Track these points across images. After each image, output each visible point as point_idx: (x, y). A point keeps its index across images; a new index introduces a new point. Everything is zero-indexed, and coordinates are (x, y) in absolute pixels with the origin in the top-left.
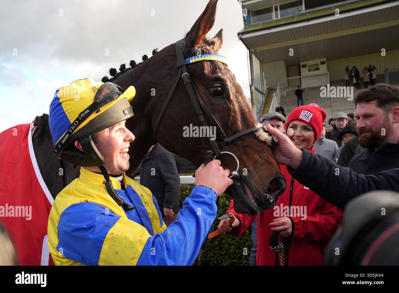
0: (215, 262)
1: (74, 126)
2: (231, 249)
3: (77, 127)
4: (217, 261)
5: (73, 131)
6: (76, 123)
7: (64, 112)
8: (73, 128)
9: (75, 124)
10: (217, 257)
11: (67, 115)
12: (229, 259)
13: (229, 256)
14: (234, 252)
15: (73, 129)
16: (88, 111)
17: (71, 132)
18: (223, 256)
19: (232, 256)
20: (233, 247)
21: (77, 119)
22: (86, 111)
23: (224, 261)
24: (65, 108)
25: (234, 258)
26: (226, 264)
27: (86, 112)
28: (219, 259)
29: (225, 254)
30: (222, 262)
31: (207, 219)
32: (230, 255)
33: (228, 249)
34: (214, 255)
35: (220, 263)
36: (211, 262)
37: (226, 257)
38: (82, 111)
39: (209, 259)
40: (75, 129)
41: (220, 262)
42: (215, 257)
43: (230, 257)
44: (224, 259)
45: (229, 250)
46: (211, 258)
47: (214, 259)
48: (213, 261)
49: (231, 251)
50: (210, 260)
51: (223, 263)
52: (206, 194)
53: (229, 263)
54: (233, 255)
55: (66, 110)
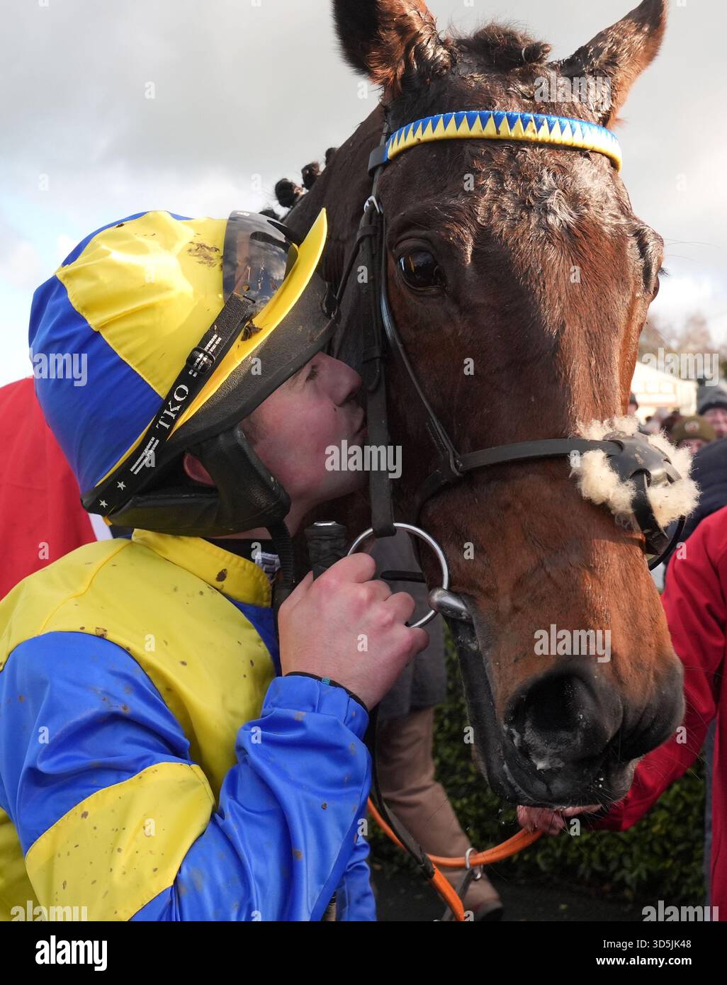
0: (597, 866)
1: (175, 403)
2: (654, 822)
3: (185, 405)
4: (604, 860)
5: (172, 422)
6: (181, 393)
7: (121, 363)
8: (173, 412)
9: (176, 397)
10: (603, 849)
11: (136, 369)
12: (646, 857)
13: (647, 847)
14: (663, 832)
15: (173, 416)
16: (216, 340)
17: (167, 426)
18: (627, 845)
19: (657, 848)
20: (662, 815)
21: (183, 378)
22: (211, 342)
23: (627, 862)
24: (120, 347)
25: (666, 854)
26: (635, 874)
27: (211, 346)
28: (611, 855)
29: (634, 839)
30: (621, 866)
31: (324, 807)
32: (650, 843)
33: (644, 824)
34: (595, 842)
35: (614, 872)
36: (583, 866)
37: (635, 849)
38: (195, 344)
39: (575, 855)
40: (179, 414)
41: (613, 866)
42: (598, 848)
43: (652, 851)
44: (631, 855)
45: (647, 827)
46: (584, 851)
47: (595, 856)
48: (590, 861)
49: (656, 828)
50: (581, 856)
51: (624, 872)
52: (314, 707)
53: (648, 871)
54: (662, 846)
55: (130, 355)
